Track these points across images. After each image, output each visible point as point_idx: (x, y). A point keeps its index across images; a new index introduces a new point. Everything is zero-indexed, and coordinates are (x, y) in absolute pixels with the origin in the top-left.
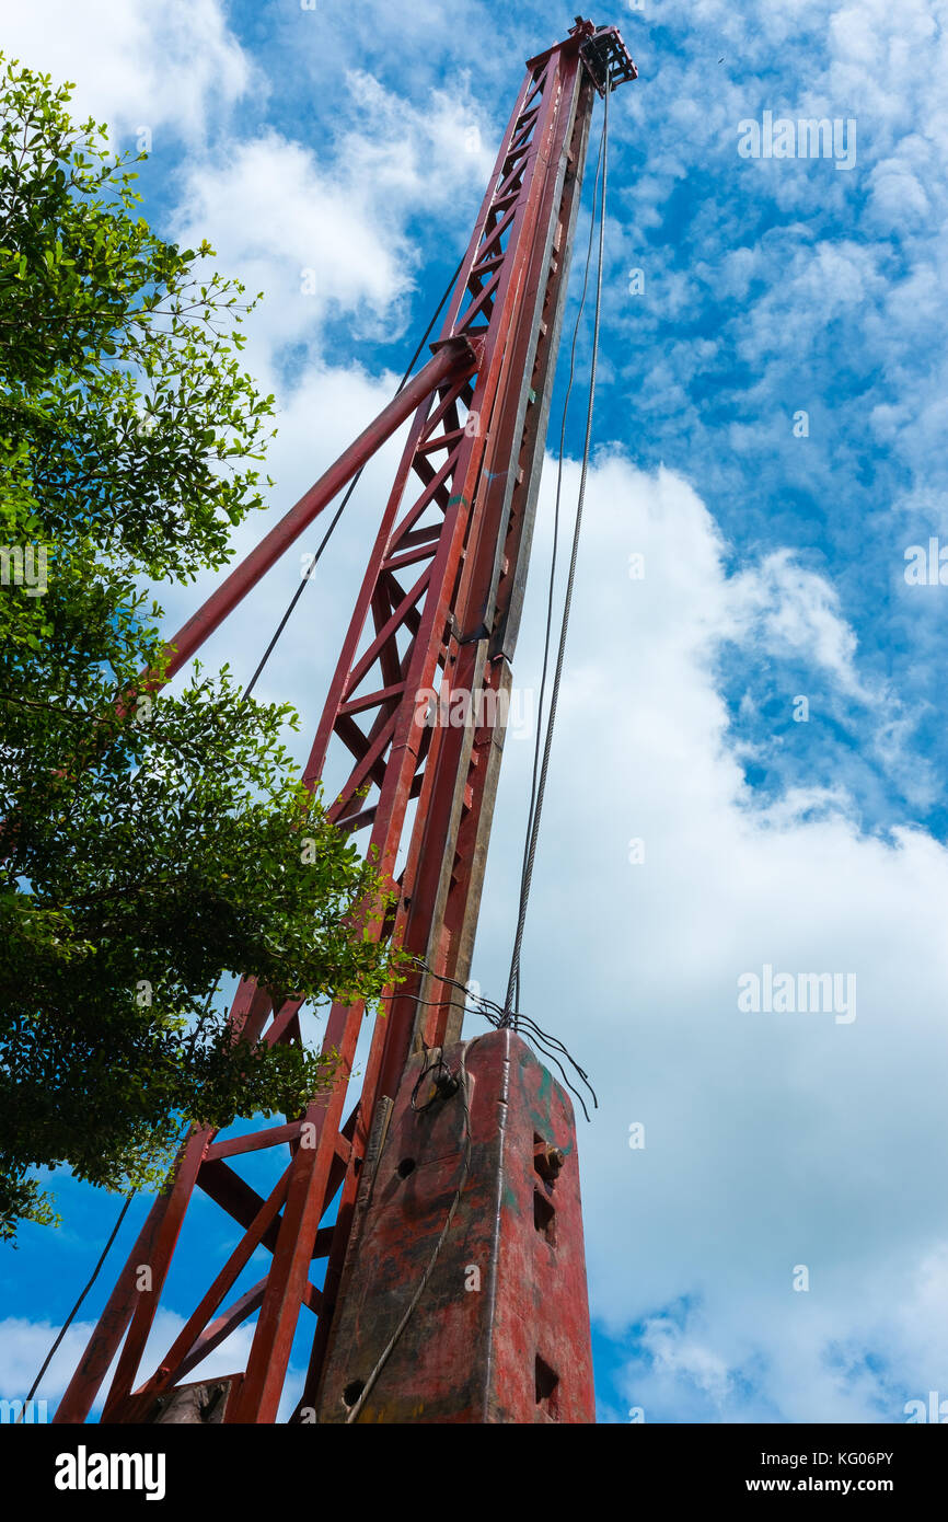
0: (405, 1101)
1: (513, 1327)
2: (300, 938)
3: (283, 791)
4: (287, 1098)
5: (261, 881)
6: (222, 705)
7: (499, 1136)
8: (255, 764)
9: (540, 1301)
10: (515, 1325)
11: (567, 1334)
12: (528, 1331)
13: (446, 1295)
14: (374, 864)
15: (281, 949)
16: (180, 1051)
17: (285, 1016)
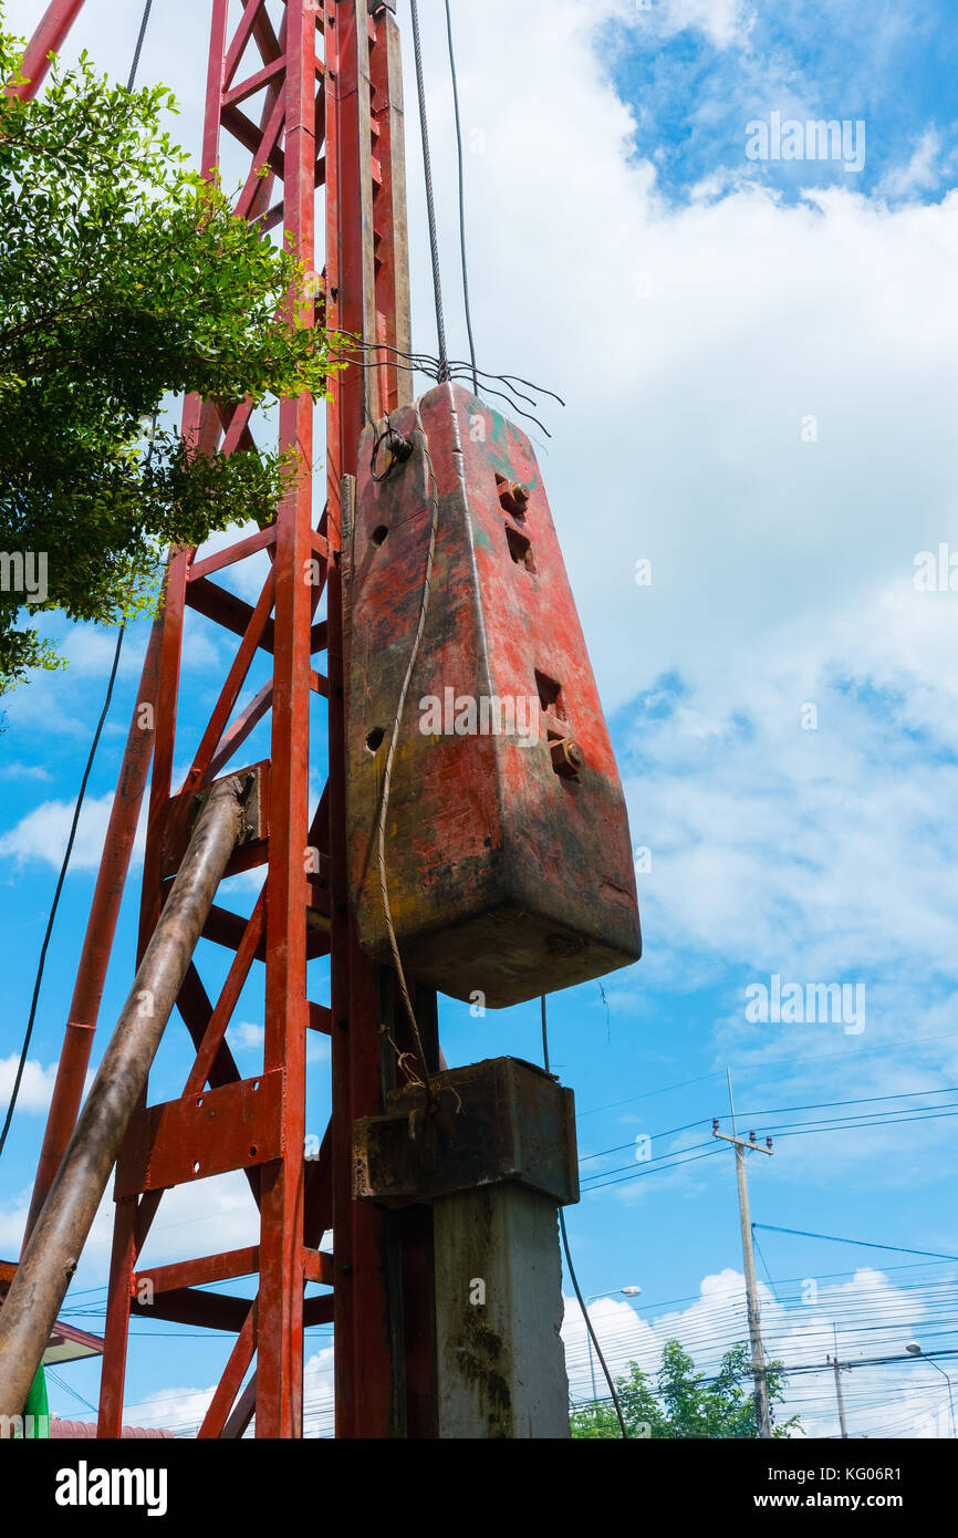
0: (365, 474)
1: (507, 649)
2: (231, 338)
3: (179, 184)
4: (256, 505)
5: (178, 288)
6: (91, 99)
7: (460, 484)
8: (142, 159)
9: (530, 623)
10: (509, 648)
11: (562, 647)
12: (523, 650)
13: (440, 637)
14: (294, 251)
15: (214, 352)
16: (138, 476)
17: (236, 429)
